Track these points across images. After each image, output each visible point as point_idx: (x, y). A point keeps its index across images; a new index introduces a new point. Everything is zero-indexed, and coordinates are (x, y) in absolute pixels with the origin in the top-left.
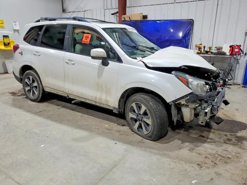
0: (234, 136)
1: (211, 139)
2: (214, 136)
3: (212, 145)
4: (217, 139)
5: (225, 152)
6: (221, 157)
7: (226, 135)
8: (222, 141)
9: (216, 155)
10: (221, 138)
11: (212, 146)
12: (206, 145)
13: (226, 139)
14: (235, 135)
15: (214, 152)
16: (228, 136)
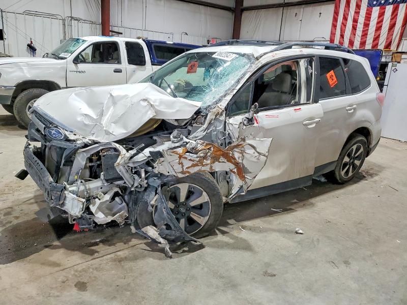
0: (4, 222)
1: (32, 203)
2: (32, 209)
3: (25, 198)
4: (24, 207)
5: (5, 198)
6: (5, 192)
7: (17, 218)
8: (16, 208)
9: (11, 192)
10: (21, 210)
11: (22, 197)
12: (32, 195)
13: (12, 213)
14: (4, 225)
15: (16, 193)
16: (13, 218)
